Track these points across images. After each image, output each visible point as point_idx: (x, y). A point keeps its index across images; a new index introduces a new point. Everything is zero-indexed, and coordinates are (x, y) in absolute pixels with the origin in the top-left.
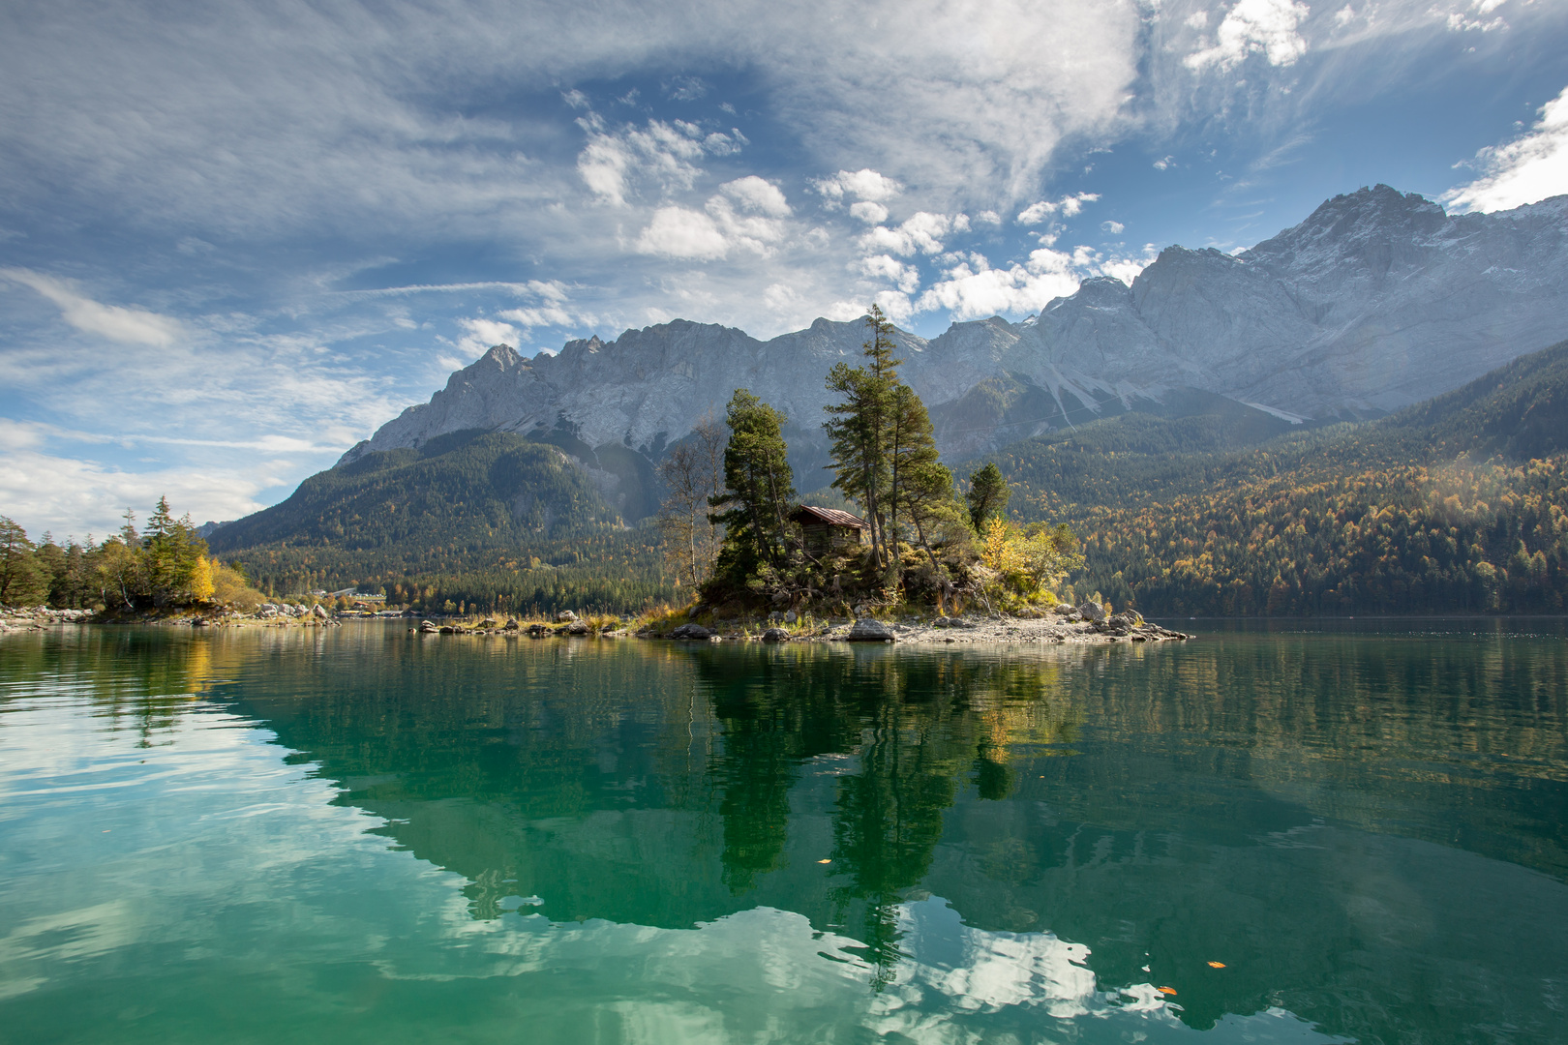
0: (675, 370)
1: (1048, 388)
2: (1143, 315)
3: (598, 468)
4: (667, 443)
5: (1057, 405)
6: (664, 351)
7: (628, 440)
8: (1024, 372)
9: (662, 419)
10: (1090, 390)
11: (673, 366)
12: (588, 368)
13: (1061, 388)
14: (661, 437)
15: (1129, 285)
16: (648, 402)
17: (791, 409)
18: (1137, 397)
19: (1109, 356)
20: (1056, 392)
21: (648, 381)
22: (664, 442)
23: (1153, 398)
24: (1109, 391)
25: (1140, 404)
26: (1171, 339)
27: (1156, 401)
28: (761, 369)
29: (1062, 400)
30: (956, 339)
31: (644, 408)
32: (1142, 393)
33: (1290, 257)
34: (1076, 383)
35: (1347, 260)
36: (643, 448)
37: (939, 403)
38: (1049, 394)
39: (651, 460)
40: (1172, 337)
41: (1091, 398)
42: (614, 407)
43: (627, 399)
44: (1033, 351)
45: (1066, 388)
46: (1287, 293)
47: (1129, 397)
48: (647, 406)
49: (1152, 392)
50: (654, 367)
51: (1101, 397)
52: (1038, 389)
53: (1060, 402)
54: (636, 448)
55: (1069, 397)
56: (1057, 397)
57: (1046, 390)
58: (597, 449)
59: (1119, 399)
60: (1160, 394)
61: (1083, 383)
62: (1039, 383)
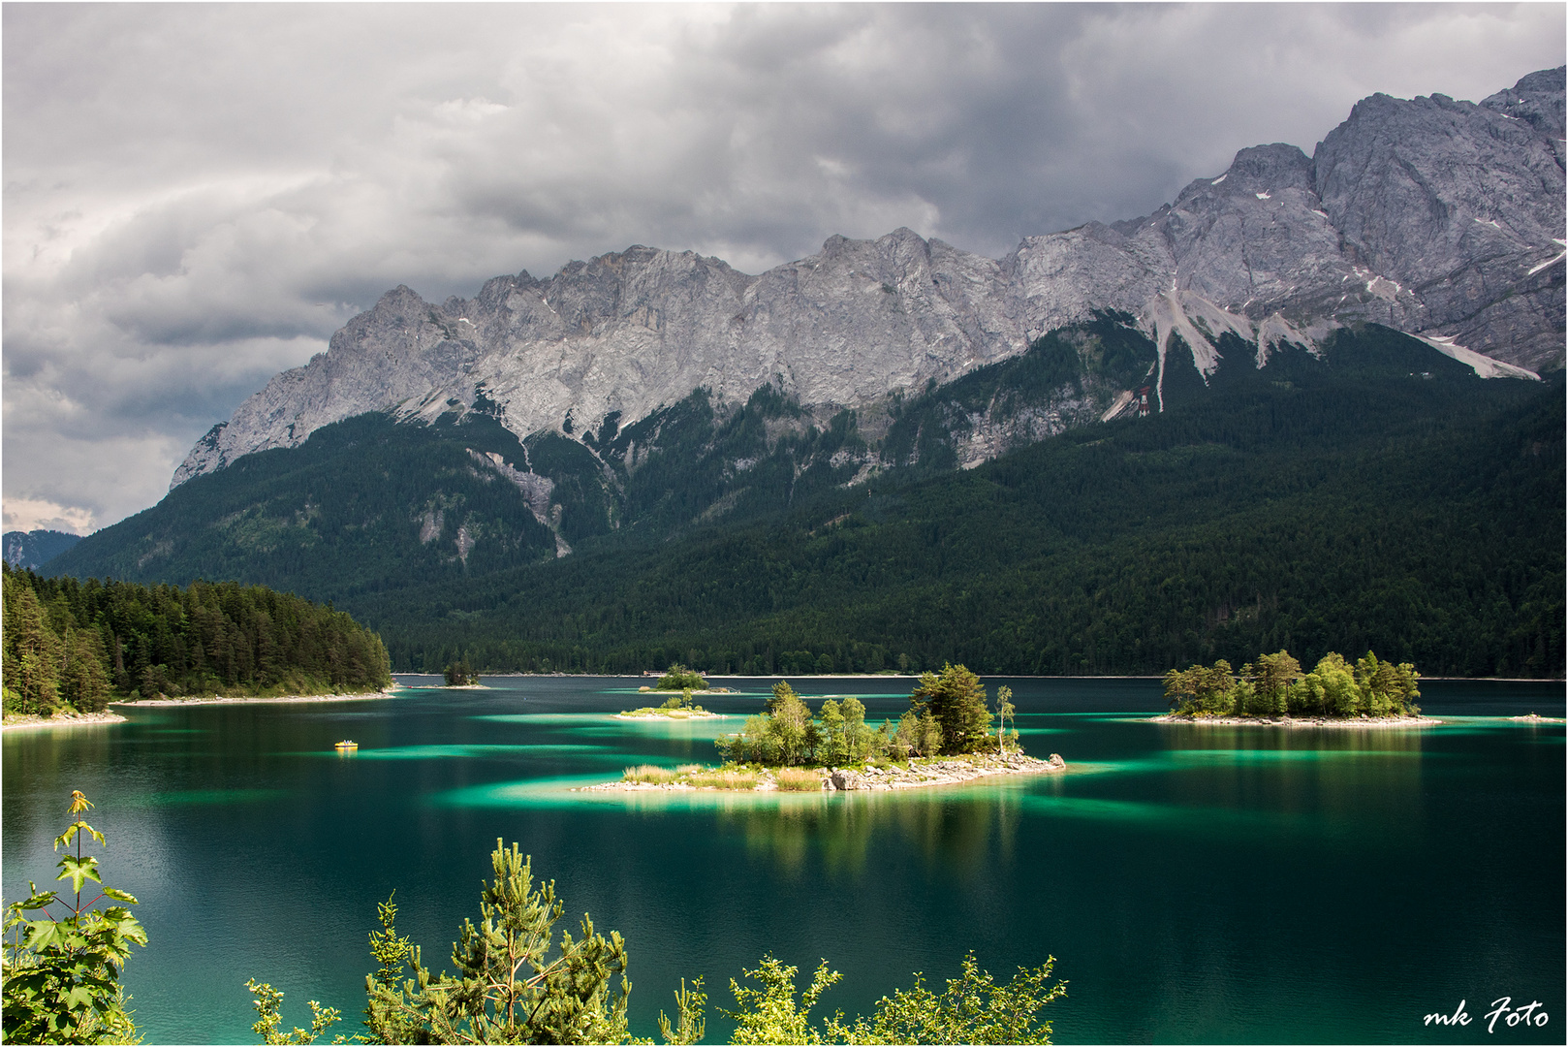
0: (633, 319)
1: (1155, 333)
3: (526, 470)
4: (622, 426)
5: (1157, 363)
6: (617, 292)
7: (568, 427)
8: (1123, 308)
9: (614, 393)
10: (1216, 333)
11: (631, 313)
12: (514, 319)
13: (1174, 333)
14: (612, 418)
15: (1309, 153)
16: (595, 369)
17: (787, 376)
18: (1283, 343)
19: (1259, 276)
20: (1164, 341)
21: (597, 336)
22: (616, 426)
23: (1307, 344)
24: (1245, 334)
25: (1286, 355)
26: (1362, 244)
27: (1311, 350)
28: (749, 317)
29: (1167, 355)
30: (1026, 262)
31: (590, 377)
32: (1294, 337)
34: (1199, 324)
36: (588, 436)
37: (996, 360)
38: (1152, 347)
39: (597, 455)
40: (1363, 239)
41: (1211, 349)
42: (550, 376)
43: (568, 365)
44: (1147, 271)
45: (1180, 332)
47: (1271, 346)
48: (594, 375)
49: (1308, 337)
50: (605, 314)
51: (1230, 347)
52: (1138, 337)
53: (1162, 359)
54: (578, 437)
55: (1179, 350)
56: (1161, 349)
57: (1149, 338)
58: (526, 441)
59: (1255, 349)
60: (1322, 337)
61: (1209, 323)
62: (1143, 326)
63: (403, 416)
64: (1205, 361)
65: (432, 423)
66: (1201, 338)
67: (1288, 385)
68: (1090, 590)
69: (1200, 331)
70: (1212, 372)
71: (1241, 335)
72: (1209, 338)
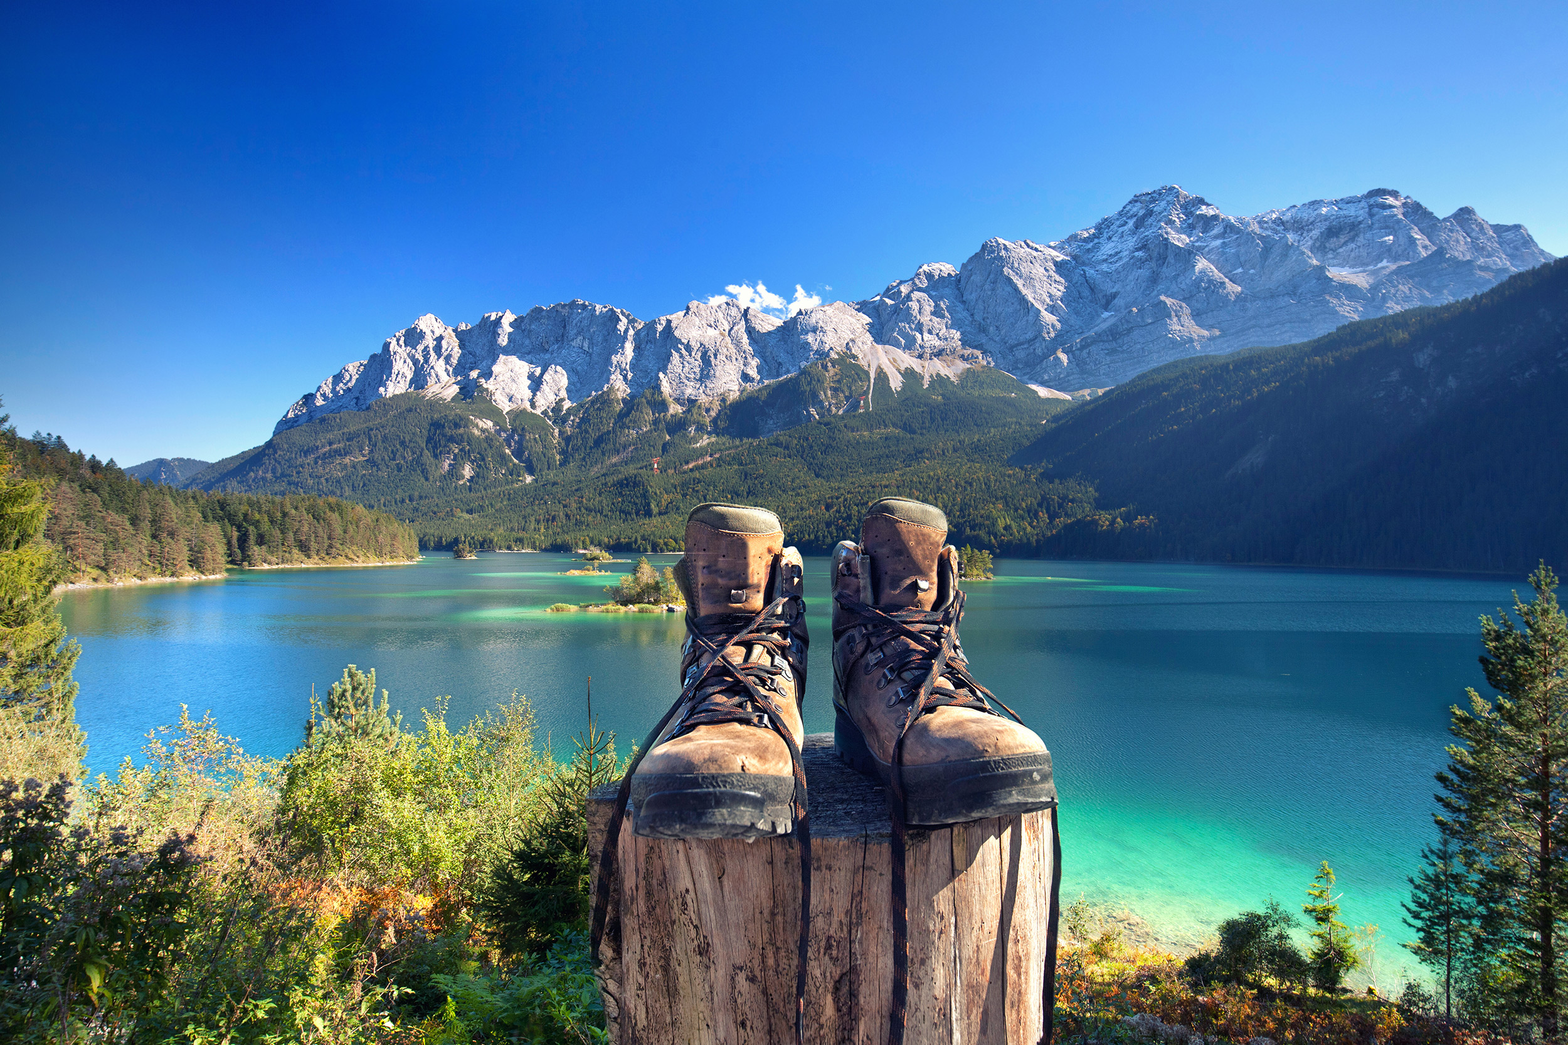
0: (573, 345)
1: (869, 366)
2: (964, 299)
3: (507, 429)
4: (563, 410)
5: (870, 383)
6: (565, 327)
7: (533, 406)
8: (852, 352)
9: (562, 387)
10: (902, 369)
11: (573, 340)
12: (501, 340)
13: (879, 367)
14: (559, 404)
16: (550, 372)
18: (938, 375)
20: (874, 371)
21: (551, 354)
22: (560, 409)
23: (950, 376)
24: (918, 369)
25: (939, 381)
27: (952, 379)
28: (643, 346)
29: (875, 379)
30: (801, 323)
31: (547, 377)
32: (945, 371)
33: (1097, 247)
34: (894, 362)
35: (1136, 254)
36: (545, 413)
38: (867, 374)
39: (551, 423)
41: (899, 376)
42: (523, 375)
43: (534, 369)
45: (883, 366)
46: (1087, 281)
47: (931, 376)
48: (549, 375)
49: (952, 372)
50: (557, 341)
51: (909, 375)
52: (858, 368)
53: (872, 381)
54: (538, 412)
55: (882, 376)
56: (872, 375)
57: (866, 368)
58: (507, 413)
59: (923, 378)
60: (959, 372)
61: (899, 362)
62: (863, 363)
63: (430, 395)
64: (896, 382)
65: (449, 400)
66: (894, 370)
67: (940, 398)
68: (828, 507)
69: (894, 366)
70: (899, 389)
71: (916, 369)
72: (899, 370)
